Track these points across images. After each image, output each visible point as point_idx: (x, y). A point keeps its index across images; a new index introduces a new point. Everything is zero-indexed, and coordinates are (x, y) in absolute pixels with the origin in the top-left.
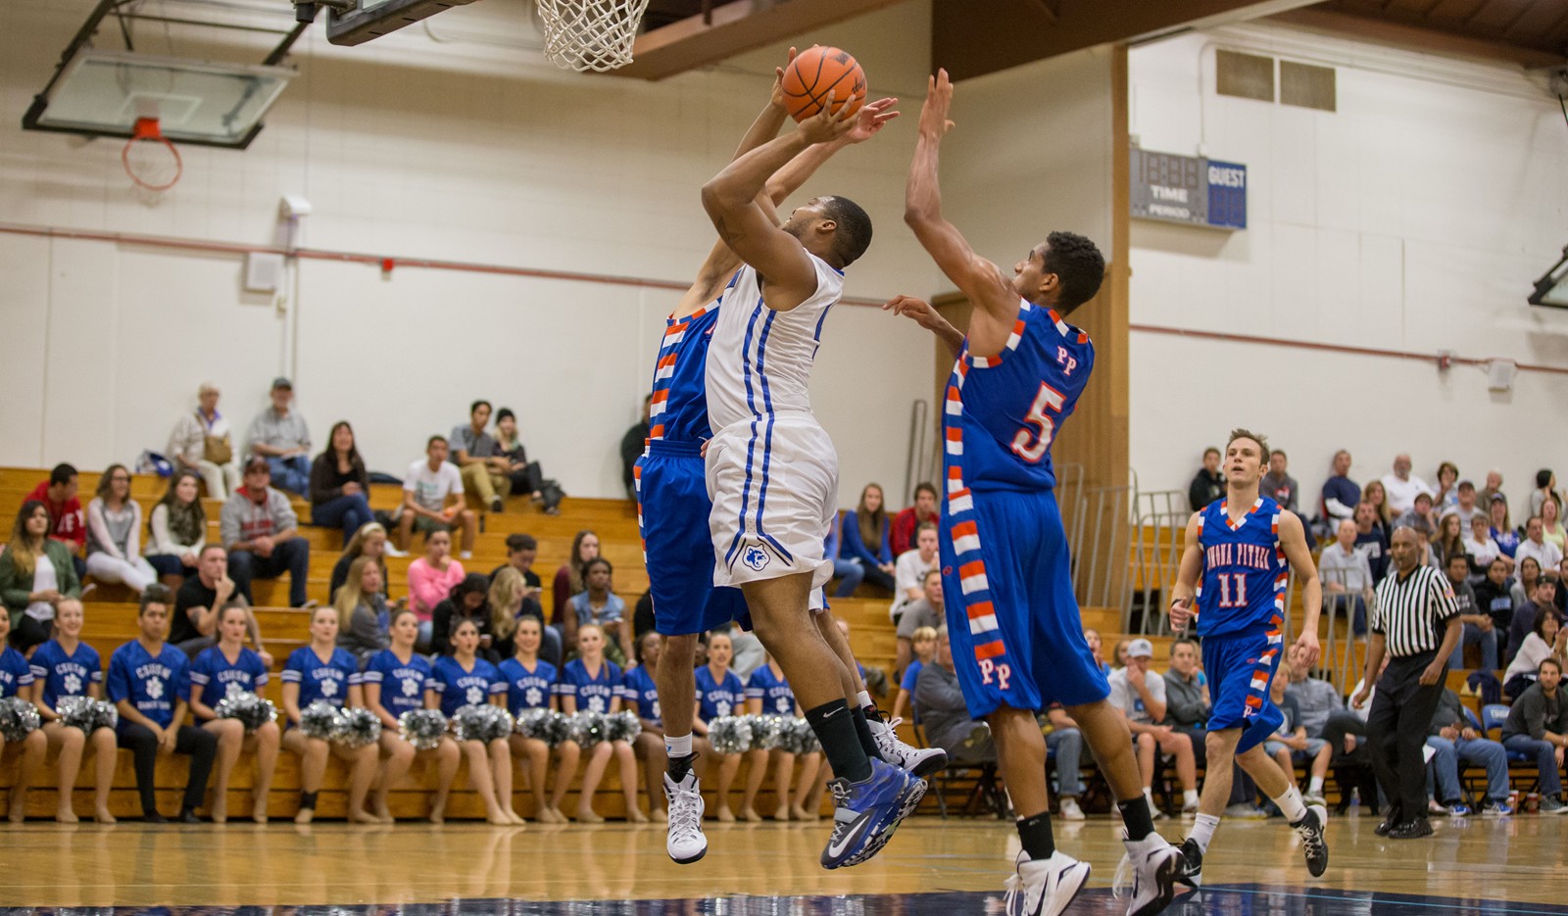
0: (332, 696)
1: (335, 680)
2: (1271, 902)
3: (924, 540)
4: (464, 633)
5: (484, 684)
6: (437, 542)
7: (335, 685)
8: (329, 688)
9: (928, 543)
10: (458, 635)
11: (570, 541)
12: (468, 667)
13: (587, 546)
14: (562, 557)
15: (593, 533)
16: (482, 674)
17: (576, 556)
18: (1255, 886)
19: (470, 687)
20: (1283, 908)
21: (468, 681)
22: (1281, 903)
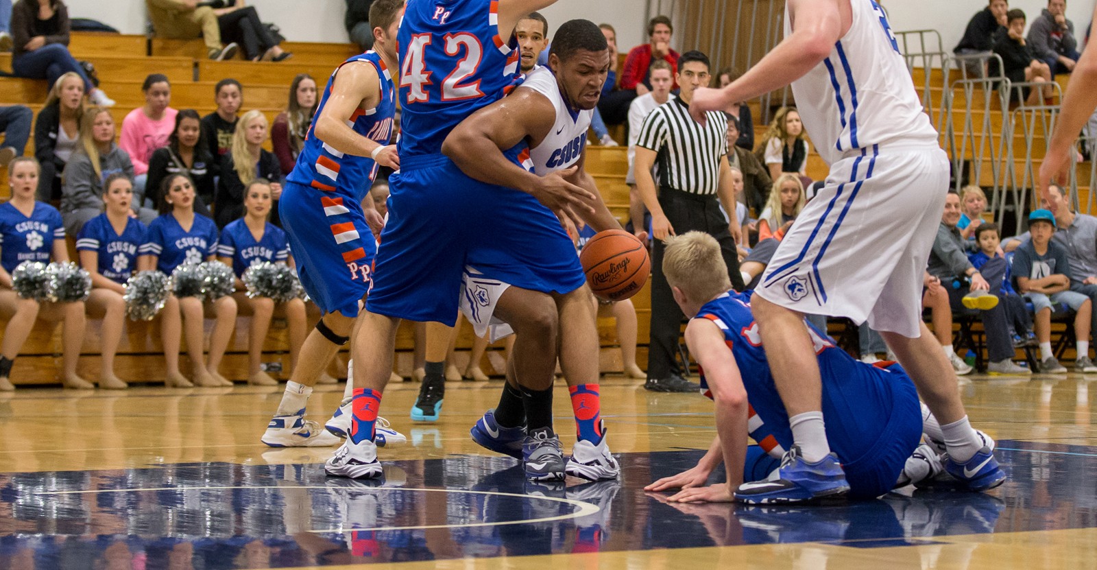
0: (39, 250)
1: (40, 232)
2: (1034, 460)
3: (657, 80)
4: (178, 189)
5: (203, 244)
6: (157, 93)
7: (40, 238)
8: (35, 241)
9: (661, 83)
10: (172, 192)
11: (287, 87)
12: (187, 225)
13: (304, 90)
14: (281, 106)
15: (310, 77)
16: (201, 233)
17: (294, 104)
18: (1017, 444)
19: (189, 248)
20: (1047, 466)
21: (187, 241)
22: (1046, 461)
